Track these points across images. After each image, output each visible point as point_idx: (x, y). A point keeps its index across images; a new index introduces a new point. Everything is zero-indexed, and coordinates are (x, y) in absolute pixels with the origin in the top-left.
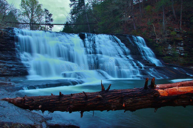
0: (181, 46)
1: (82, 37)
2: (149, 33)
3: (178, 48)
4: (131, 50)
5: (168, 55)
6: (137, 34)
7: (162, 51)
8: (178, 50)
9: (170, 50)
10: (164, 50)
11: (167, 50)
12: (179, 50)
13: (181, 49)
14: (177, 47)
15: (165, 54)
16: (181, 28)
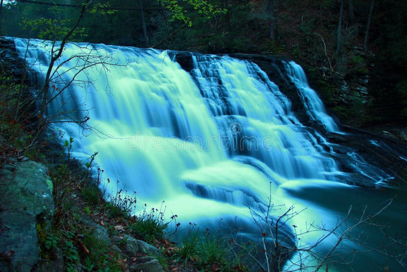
0: (363, 85)
1: (186, 64)
2: (305, 51)
3: (358, 89)
4: (292, 102)
5: (341, 103)
6: (278, 50)
7: (332, 96)
8: (358, 94)
9: (345, 93)
10: (336, 93)
11: (340, 93)
12: (360, 93)
13: (362, 91)
14: (356, 86)
15: (336, 101)
16: (365, 47)
